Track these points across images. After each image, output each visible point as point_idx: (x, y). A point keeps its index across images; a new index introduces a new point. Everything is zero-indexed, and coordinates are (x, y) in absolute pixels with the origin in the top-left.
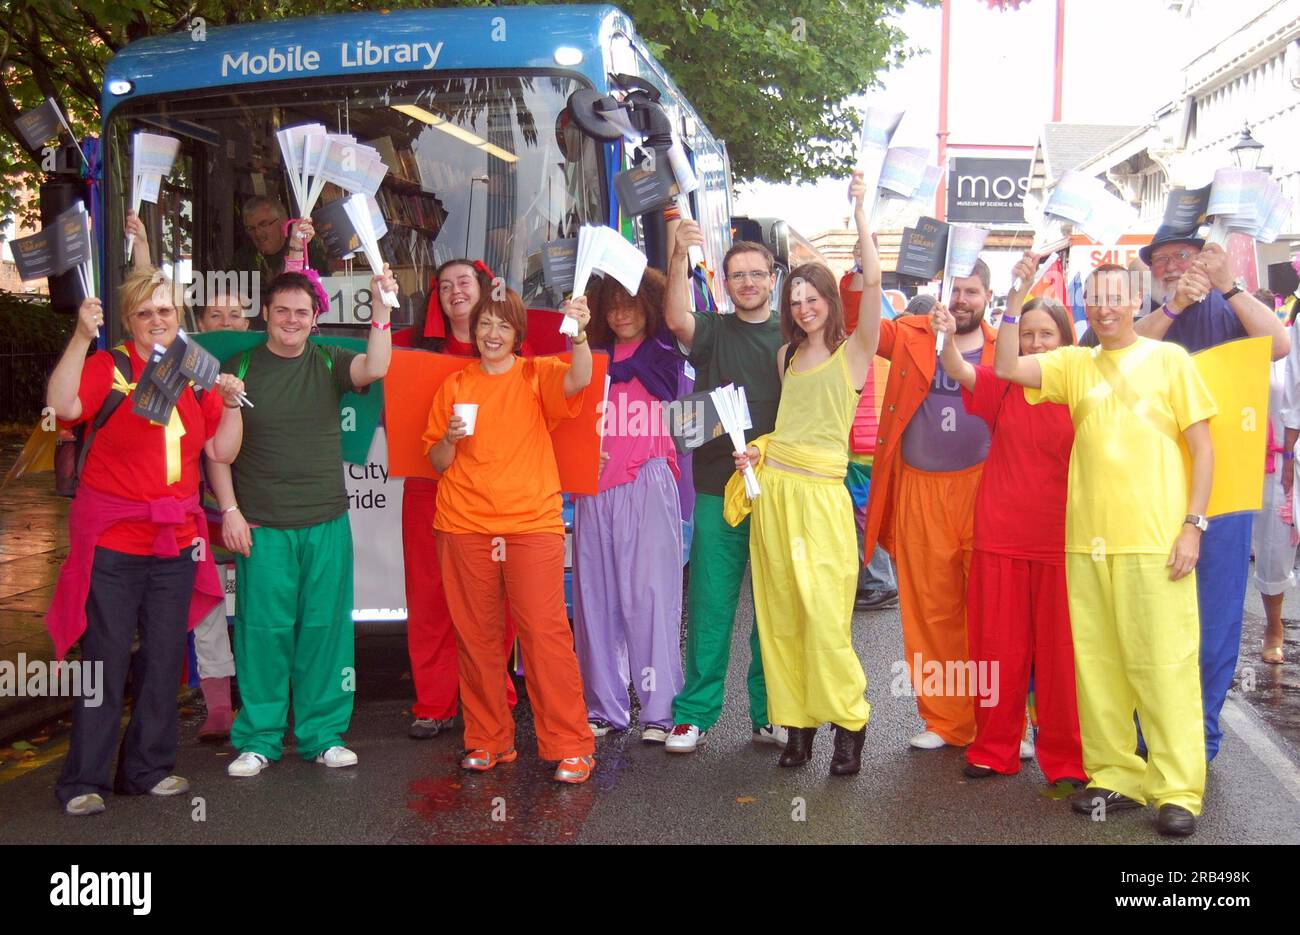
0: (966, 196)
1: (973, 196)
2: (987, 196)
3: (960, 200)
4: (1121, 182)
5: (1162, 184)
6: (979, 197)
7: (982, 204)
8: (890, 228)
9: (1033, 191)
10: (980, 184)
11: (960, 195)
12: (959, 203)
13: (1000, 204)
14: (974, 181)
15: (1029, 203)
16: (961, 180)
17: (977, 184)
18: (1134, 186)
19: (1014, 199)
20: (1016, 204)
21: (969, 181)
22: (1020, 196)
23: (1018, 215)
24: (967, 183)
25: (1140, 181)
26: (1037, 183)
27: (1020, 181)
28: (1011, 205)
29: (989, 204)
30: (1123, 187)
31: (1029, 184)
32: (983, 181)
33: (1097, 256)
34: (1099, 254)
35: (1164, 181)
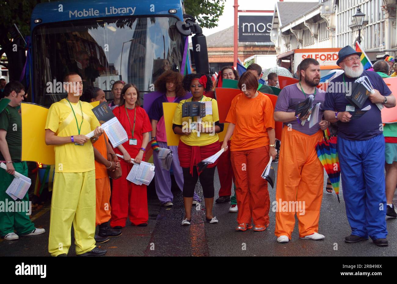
0: (246, 31)
1: (249, 31)
2: (254, 31)
3: (244, 33)
4: (310, 26)
5: (326, 27)
6: (252, 31)
7: (253, 34)
8: (215, 45)
9: (274, 29)
10: (252, 26)
11: (243, 31)
12: (243, 34)
13: (260, 34)
14: (249, 25)
15: (272, 34)
16: (244, 25)
17: (250, 26)
18: (315, 28)
19: (265, 32)
20: (266, 34)
21: (247, 25)
22: (268, 31)
23: (268, 39)
24: (246, 26)
25: (317, 25)
26: (276, 26)
27: (268, 25)
28: (264, 34)
29: (256, 34)
30: (310, 28)
31: (272, 26)
32: (253, 25)
33: (304, 57)
34: (305, 56)
35: (327, 26)
